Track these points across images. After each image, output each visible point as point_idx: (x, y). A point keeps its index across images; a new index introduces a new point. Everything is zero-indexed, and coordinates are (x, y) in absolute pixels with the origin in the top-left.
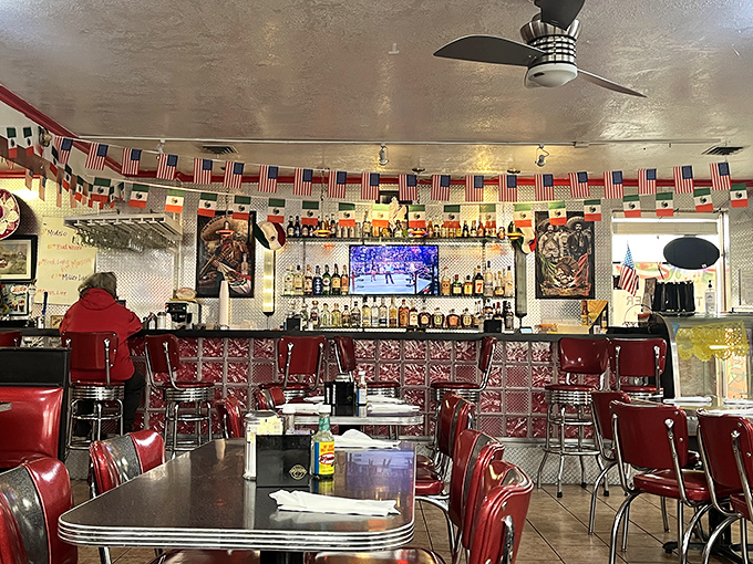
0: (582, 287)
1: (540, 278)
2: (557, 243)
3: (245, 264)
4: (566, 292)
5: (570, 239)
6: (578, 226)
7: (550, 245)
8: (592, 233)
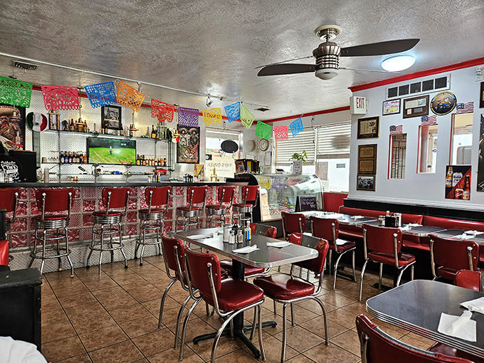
0: (195, 158)
1: (178, 154)
2: (185, 139)
3: (18, 138)
4: (189, 161)
5: (191, 138)
6: (194, 133)
7: (183, 140)
8: (199, 136)
